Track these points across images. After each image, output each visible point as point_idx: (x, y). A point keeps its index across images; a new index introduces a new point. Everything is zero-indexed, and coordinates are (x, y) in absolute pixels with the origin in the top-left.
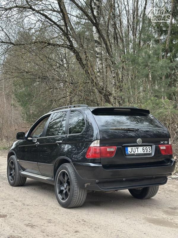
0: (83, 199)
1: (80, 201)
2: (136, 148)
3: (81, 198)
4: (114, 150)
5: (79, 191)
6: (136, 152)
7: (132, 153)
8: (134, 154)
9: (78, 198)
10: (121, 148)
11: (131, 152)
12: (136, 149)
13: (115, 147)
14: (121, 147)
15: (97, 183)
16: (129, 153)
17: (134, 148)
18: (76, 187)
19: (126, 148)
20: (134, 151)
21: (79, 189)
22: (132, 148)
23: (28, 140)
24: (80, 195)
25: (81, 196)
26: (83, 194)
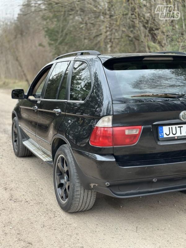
0: (91, 203)
1: (85, 205)
2: (178, 127)
3: (86, 202)
4: (137, 133)
5: (82, 192)
6: (178, 134)
7: (171, 135)
8: (175, 137)
9: (81, 201)
10: (150, 128)
11: (168, 133)
12: (178, 129)
13: (140, 127)
14: (150, 126)
15: (108, 187)
16: (165, 136)
17: (174, 127)
18: (78, 185)
19: (160, 128)
20: (174, 132)
21: (82, 189)
22: (170, 127)
23: (30, 100)
24: (85, 198)
25: (87, 198)
26: (89, 196)
